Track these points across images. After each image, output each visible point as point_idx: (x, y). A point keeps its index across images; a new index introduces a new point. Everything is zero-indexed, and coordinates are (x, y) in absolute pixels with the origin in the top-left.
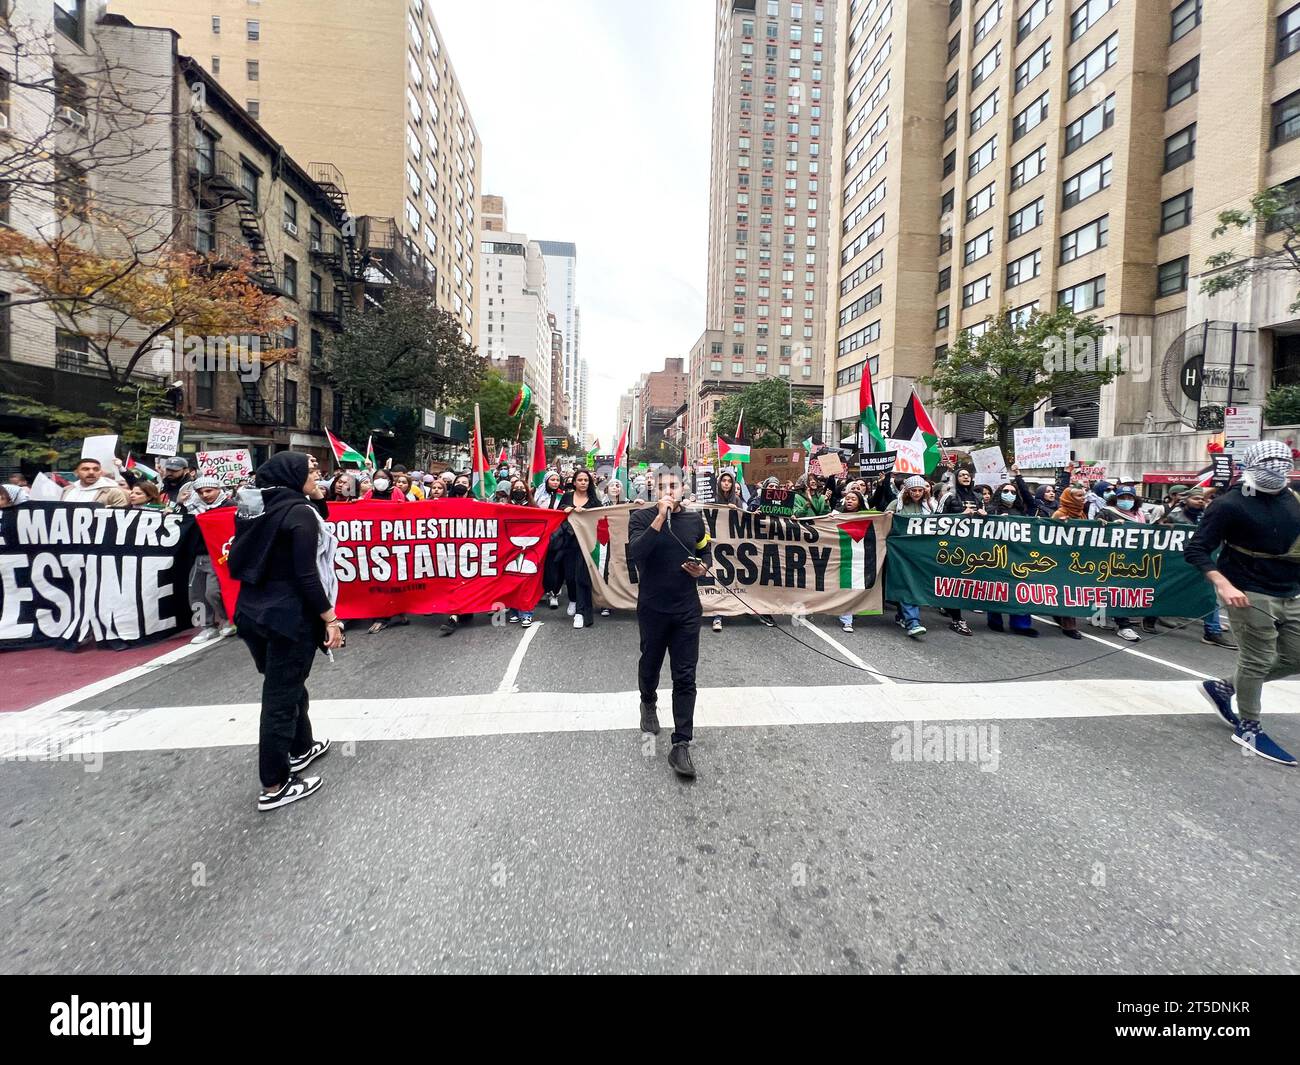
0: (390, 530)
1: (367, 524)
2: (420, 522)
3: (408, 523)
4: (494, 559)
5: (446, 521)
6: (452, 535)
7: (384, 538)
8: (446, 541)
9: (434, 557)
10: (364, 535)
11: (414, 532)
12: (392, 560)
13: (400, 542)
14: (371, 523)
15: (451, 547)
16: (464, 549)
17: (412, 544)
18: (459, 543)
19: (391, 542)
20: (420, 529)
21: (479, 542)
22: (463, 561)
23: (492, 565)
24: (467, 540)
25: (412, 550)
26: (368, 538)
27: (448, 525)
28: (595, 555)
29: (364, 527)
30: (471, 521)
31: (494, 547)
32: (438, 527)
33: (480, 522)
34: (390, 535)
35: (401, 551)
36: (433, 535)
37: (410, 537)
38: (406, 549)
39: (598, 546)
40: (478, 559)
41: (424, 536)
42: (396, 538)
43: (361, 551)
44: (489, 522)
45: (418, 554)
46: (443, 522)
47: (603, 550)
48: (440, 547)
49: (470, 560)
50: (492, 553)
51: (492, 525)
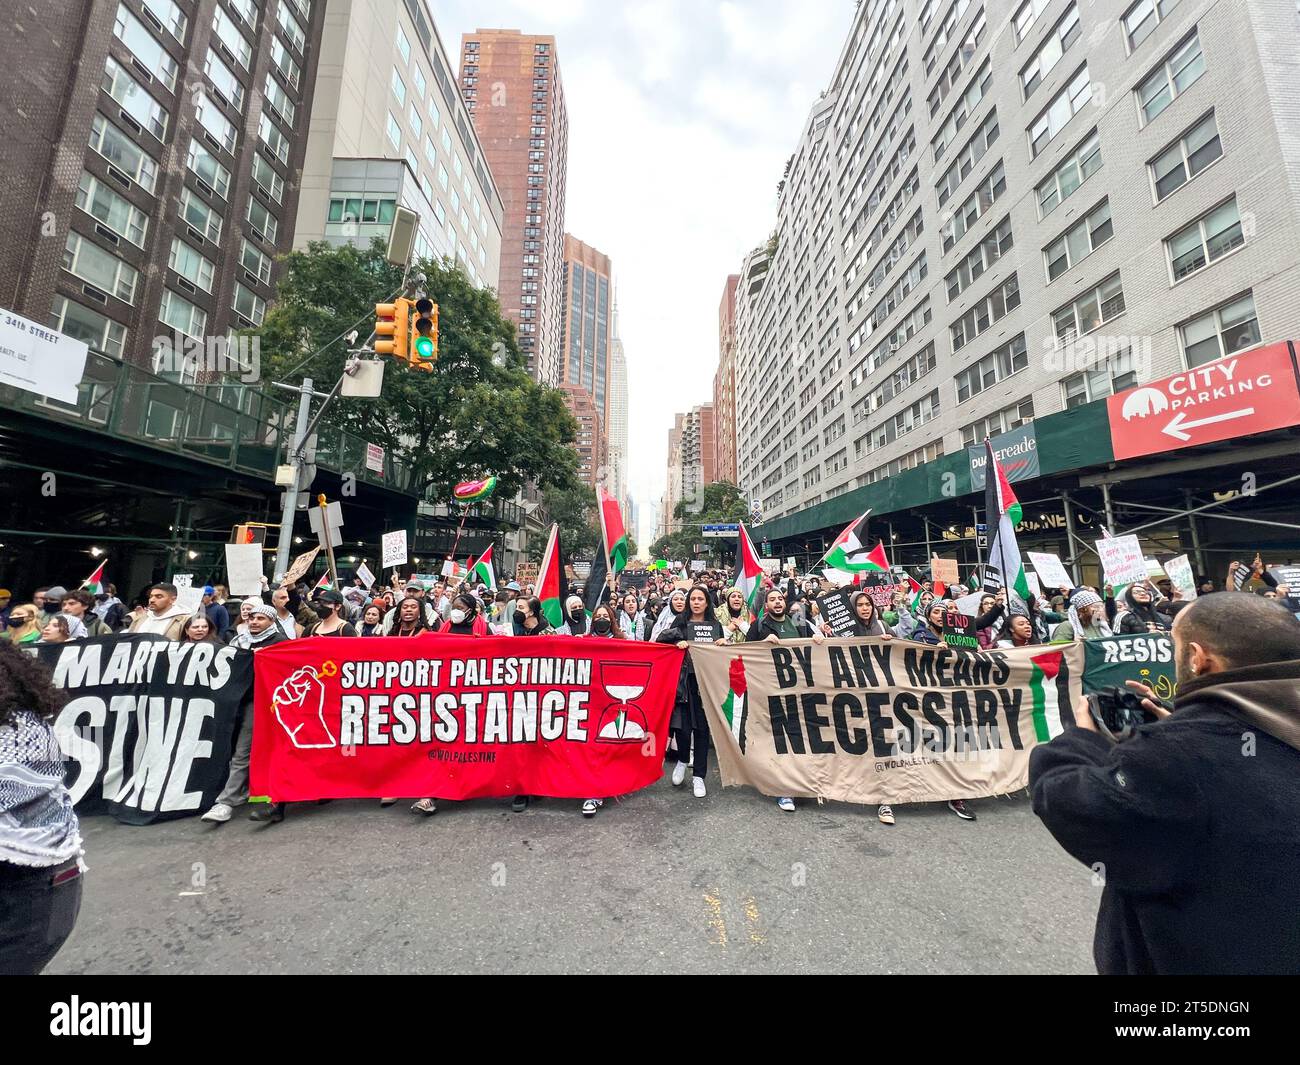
0: (460, 673)
1: (436, 664)
2: (497, 662)
3: (483, 662)
4: (583, 715)
5: (528, 660)
6: (534, 681)
7: (453, 683)
8: (525, 688)
9: (510, 710)
10: (430, 679)
11: (489, 675)
12: (459, 714)
13: (472, 689)
14: (440, 663)
15: (532, 696)
16: (549, 698)
17: (485, 691)
18: (542, 690)
19: (461, 689)
20: (497, 670)
21: (566, 689)
22: (546, 716)
23: (582, 724)
24: (553, 687)
25: (485, 700)
26: (435, 683)
27: (530, 666)
28: (728, 709)
29: (431, 668)
30: (559, 661)
31: (584, 697)
32: (519, 668)
33: (570, 663)
34: (460, 679)
35: (471, 700)
36: (511, 680)
37: (484, 682)
38: (477, 698)
39: (731, 697)
40: (564, 713)
41: (501, 681)
42: (467, 683)
43: (425, 699)
44: (581, 662)
45: (491, 707)
46: (525, 662)
47: (738, 702)
48: (519, 696)
49: (555, 714)
50: (582, 705)
51: (585, 668)
